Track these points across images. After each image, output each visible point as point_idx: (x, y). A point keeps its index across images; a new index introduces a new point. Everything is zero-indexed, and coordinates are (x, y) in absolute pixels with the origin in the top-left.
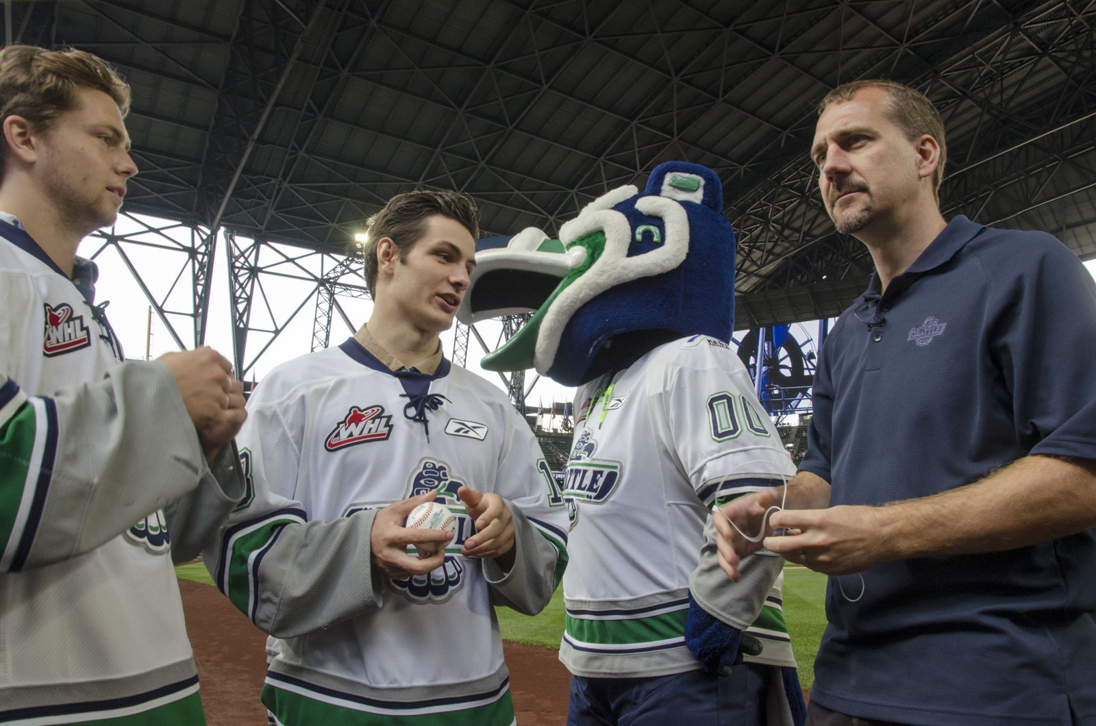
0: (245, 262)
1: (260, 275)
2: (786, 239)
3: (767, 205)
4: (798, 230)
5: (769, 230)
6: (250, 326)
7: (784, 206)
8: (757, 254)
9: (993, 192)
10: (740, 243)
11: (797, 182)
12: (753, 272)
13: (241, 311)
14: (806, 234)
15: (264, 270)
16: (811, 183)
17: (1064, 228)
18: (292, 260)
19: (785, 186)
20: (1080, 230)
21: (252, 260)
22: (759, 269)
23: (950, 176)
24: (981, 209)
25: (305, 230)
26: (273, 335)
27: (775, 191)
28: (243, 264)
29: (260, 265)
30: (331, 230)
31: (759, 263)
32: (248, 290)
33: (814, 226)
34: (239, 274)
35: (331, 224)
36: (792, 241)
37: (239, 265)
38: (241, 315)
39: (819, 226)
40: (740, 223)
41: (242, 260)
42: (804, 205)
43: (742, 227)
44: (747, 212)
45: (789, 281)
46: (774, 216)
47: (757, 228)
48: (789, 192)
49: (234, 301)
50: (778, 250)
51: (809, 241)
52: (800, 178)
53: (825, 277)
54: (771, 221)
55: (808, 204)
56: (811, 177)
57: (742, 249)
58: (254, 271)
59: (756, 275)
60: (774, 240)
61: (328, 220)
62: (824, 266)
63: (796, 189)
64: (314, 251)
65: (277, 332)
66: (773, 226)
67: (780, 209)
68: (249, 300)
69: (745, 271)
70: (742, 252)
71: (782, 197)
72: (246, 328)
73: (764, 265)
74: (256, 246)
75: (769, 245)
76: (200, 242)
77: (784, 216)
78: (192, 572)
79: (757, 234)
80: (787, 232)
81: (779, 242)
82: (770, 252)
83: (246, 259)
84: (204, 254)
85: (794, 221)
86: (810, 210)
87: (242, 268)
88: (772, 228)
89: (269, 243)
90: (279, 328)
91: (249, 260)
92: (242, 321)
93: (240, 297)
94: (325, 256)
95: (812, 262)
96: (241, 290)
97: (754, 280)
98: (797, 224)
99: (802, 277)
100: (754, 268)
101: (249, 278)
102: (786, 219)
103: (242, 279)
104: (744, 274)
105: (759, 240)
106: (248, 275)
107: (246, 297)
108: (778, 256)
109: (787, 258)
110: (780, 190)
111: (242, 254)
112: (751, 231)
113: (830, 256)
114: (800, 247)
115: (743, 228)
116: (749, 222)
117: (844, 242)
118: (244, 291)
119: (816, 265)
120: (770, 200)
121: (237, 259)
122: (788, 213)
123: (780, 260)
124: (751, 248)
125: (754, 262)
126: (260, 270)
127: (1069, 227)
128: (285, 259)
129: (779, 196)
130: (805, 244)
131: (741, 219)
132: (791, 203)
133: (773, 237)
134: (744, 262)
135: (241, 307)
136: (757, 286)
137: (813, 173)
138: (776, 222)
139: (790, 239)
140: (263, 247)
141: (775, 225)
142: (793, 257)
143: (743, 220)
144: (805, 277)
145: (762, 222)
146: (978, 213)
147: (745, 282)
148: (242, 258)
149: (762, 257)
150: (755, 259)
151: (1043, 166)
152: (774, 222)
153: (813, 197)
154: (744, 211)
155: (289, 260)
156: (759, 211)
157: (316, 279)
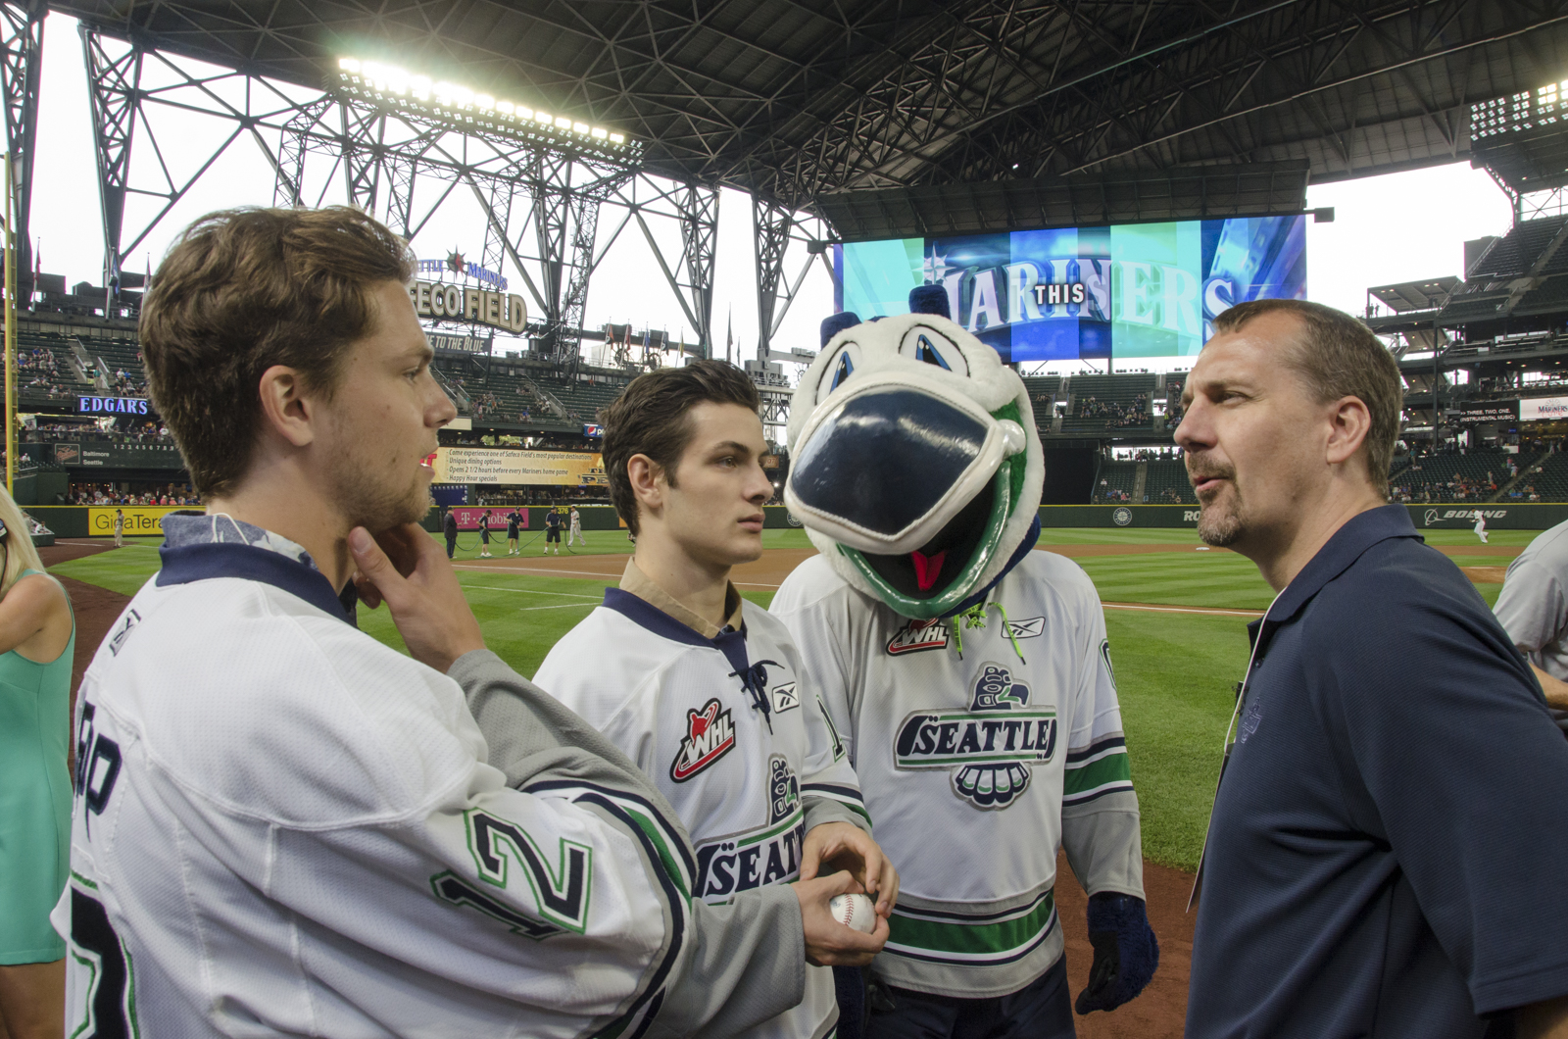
0: (118, 81)
1: (144, 103)
2: (965, 104)
3: (939, 52)
4: (983, 93)
5: (941, 89)
6: (129, 185)
7: (966, 56)
8: (921, 124)
9: (1264, 62)
10: (897, 106)
11: (987, 20)
12: (912, 150)
13: (114, 159)
14: (995, 99)
15: (150, 95)
16: (1008, 23)
17: (1353, 125)
18: (198, 83)
19: (968, 25)
20: (1374, 130)
21: (129, 78)
22: (921, 146)
23: (1206, 32)
24: (1245, 86)
25: (218, 35)
26: (168, 201)
27: (954, 31)
28: (116, 84)
29: (143, 86)
30: (261, 38)
31: (922, 138)
32: (124, 126)
33: (1006, 90)
34: (110, 100)
35: (260, 29)
36: (973, 108)
37: (110, 85)
38: (115, 167)
39: (1014, 89)
40: (900, 75)
41: (112, 76)
42: (994, 57)
43: (901, 81)
44: (911, 59)
45: (965, 168)
46: (949, 69)
47: (924, 84)
48: (974, 35)
49: (102, 141)
50: (952, 120)
51: (996, 111)
52: (992, 14)
53: (1015, 166)
54: (944, 77)
55: (1000, 55)
56: (1008, 15)
57: (900, 115)
58: (134, 97)
59: (918, 155)
60: (947, 105)
61: (255, 21)
62: (1016, 151)
63: (985, 31)
64: (235, 71)
65: (175, 197)
66: (947, 84)
67: (961, 59)
68: (126, 142)
69: (902, 148)
70: (899, 120)
71: (964, 41)
72: (123, 188)
73: (929, 141)
74: (136, 55)
75: (940, 112)
76: (13, 33)
77: (964, 69)
78: (100, 572)
79: (923, 94)
80: (966, 95)
81: (955, 109)
82: (939, 123)
83: (121, 76)
84: (20, 55)
85: (978, 79)
86: (1003, 63)
87: (113, 90)
88: (945, 87)
89: (157, 51)
90: (178, 190)
91: (125, 77)
92: (116, 177)
93: (112, 137)
94: (252, 79)
95: (1000, 143)
96: (112, 126)
97: (914, 162)
98: (982, 84)
99: (984, 163)
100: (915, 144)
101: (126, 106)
102: (967, 75)
103: (113, 109)
104: (900, 152)
105: (925, 104)
106: (123, 102)
107: (121, 137)
108: (951, 129)
109: (963, 133)
110: (962, 30)
111: (113, 67)
112: (914, 89)
113: (1027, 135)
114: (982, 119)
115: (903, 84)
116: (913, 75)
117: (1048, 117)
118: (118, 128)
119: (1005, 148)
120: (946, 44)
121: (105, 74)
122: (971, 66)
123: (953, 136)
124: (913, 114)
125: (915, 137)
126: (145, 95)
127: (1360, 124)
128: (186, 81)
129: (959, 39)
130: (991, 115)
131: (902, 69)
132: (976, 51)
133: (946, 100)
134: (901, 134)
135: (114, 153)
136: (917, 173)
137: (1011, 9)
138: (952, 77)
139: (972, 106)
140: (147, 58)
141: (950, 83)
142: (973, 133)
143: (903, 72)
144: (988, 164)
145: (931, 77)
146: (1240, 92)
147: (901, 164)
148: (112, 73)
149: (926, 130)
150: (917, 132)
151: (1336, 30)
152: (948, 77)
153: (1008, 46)
154: (907, 57)
155: (192, 82)
156: (927, 60)
157: (238, 116)
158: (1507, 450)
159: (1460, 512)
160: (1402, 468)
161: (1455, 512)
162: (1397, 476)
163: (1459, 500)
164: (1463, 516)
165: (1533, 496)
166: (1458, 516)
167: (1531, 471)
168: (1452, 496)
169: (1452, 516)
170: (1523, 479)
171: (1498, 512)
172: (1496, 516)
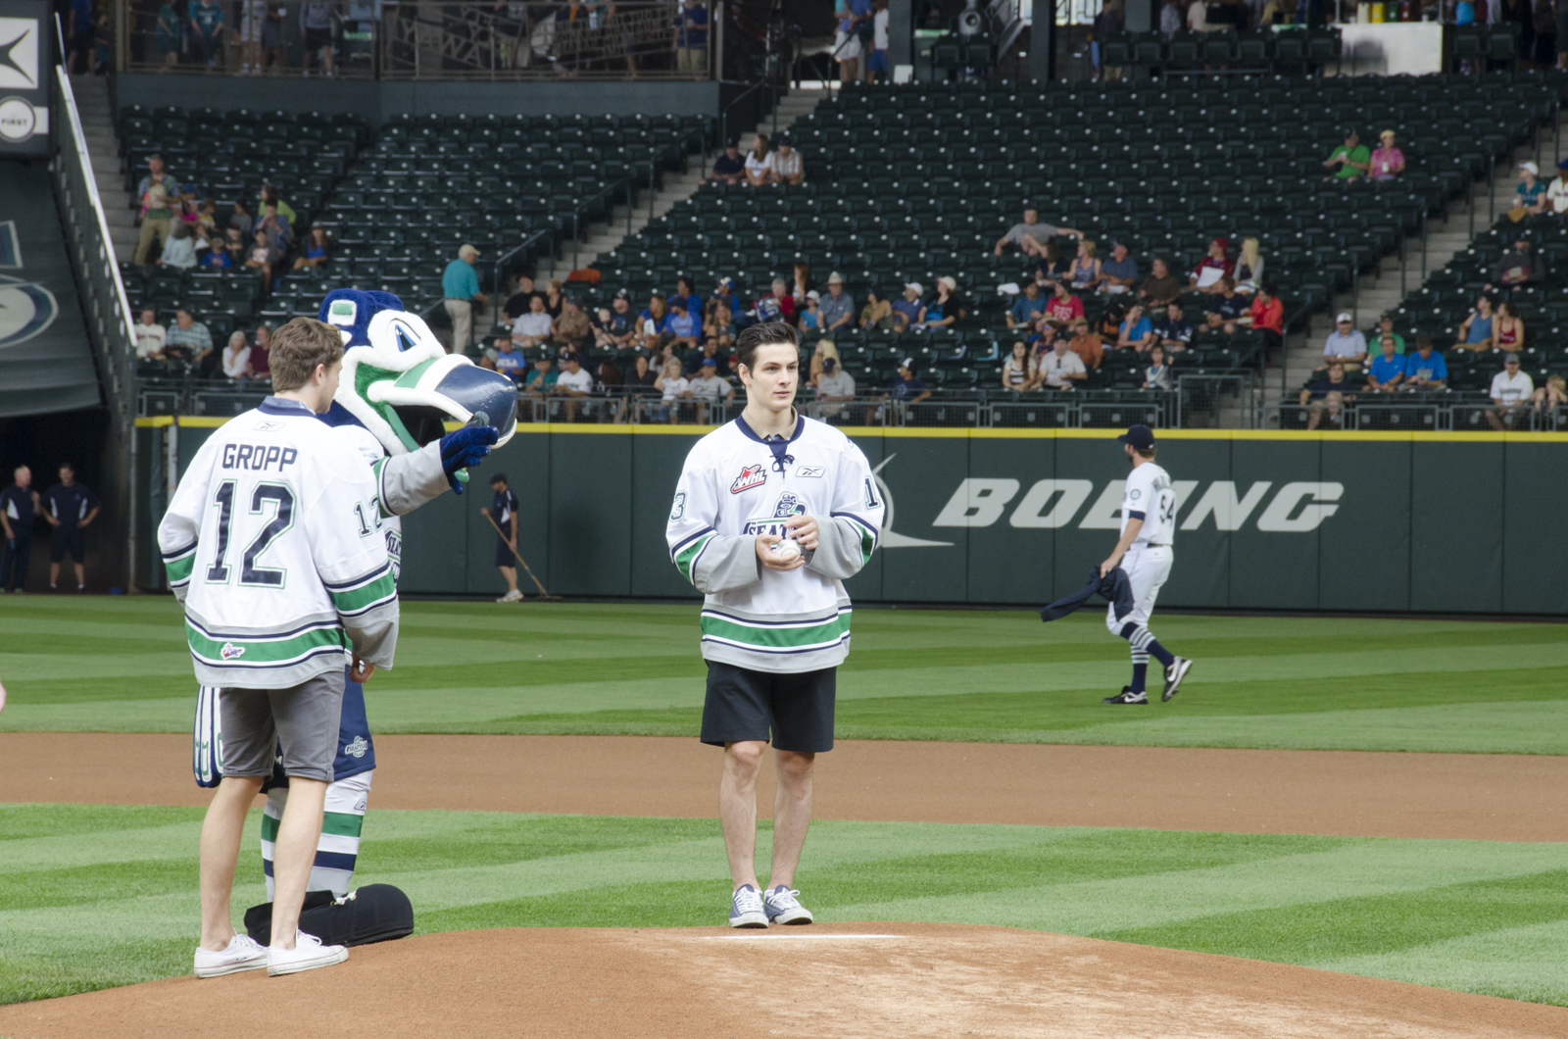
158: (1370, 53)
159: (1043, 489)
160: (675, 165)
161: (1006, 488)
162: (640, 220)
163: (1043, 406)
164: (1060, 517)
165: (1511, 387)
166: (1026, 517)
167: (1514, 205)
168: (991, 376)
169: (988, 515)
170: (1460, 262)
171: (1292, 492)
172: (1273, 521)
